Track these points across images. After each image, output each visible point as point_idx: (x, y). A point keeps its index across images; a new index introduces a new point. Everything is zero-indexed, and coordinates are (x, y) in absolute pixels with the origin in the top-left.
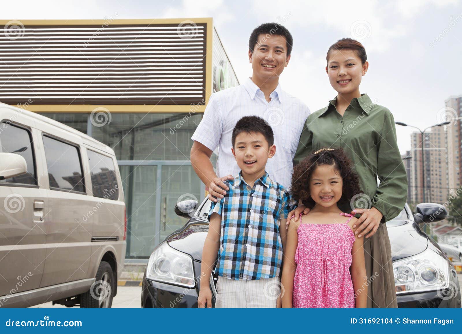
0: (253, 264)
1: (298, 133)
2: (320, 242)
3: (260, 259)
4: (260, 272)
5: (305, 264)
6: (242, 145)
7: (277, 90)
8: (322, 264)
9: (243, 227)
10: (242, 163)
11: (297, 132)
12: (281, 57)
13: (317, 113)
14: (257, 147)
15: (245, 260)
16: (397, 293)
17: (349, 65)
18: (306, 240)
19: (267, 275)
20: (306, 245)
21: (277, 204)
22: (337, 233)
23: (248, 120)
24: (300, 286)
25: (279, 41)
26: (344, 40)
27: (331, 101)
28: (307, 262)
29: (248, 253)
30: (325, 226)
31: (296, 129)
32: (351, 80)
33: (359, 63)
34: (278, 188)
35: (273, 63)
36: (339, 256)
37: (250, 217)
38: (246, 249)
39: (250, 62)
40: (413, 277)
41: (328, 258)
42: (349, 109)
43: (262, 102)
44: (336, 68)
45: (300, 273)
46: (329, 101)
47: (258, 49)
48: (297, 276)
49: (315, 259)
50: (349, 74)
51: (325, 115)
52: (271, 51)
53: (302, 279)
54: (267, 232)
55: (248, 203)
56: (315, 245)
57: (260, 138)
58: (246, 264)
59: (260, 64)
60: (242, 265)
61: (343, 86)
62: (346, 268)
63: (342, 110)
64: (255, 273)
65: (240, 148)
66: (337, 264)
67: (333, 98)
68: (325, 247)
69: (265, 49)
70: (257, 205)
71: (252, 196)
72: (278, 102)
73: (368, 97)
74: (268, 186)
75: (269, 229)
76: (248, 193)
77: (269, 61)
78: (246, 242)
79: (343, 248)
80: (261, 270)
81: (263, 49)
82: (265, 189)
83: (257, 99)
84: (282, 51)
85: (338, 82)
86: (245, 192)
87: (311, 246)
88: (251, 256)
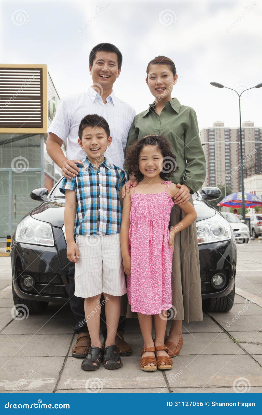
0: (105, 224)
1: (127, 129)
2: (148, 208)
3: (110, 220)
4: (110, 229)
5: (137, 223)
6: (88, 137)
7: (111, 95)
8: (150, 223)
9: (95, 197)
10: (89, 150)
11: (126, 127)
12: (114, 69)
13: (141, 114)
14: (99, 138)
15: (99, 221)
16: (199, 244)
17: (164, 76)
18: (137, 206)
19: (115, 231)
20: (138, 210)
21: (117, 179)
22: (160, 200)
23: (92, 117)
24: (133, 239)
25: (112, 57)
26: (160, 57)
27: (151, 104)
28: (138, 222)
29: (101, 216)
30: (152, 196)
31: (125, 125)
32: (165, 88)
33: (171, 74)
34: (116, 168)
35: (108, 74)
36: (161, 217)
37: (99, 189)
38: (100, 213)
39: (91, 74)
40: (208, 232)
41: (154, 219)
42: (164, 110)
43: (101, 104)
44: (154, 78)
45: (133, 229)
46: (149, 105)
47: (96, 63)
48: (131, 231)
49: (144, 220)
50: (164, 83)
51: (147, 116)
52: (106, 65)
53: (134, 234)
54: (112, 200)
55: (96, 180)
56: (144, 210)
57: (101, 131)
58: (100, 224)
59: (98, 74)
60: (98, 225)
61: (160, 92)
62: (166, 224)
63: (159, 111)
64: (107, 230)
65: (87, 138)
66: (160, 223)
67: (152, 102)
68: (151, 211)
69: (101, 63)
70: (104, 181)
71: (99, 175)
72: (112, 105)
73: (178, 101)
74: (109, 168)
75: (113, 198)
76: (95, 173)
77: (105, 72)
78: (98, 208)
79: (164, 211)
80: (111, 227)
81: (100, 63)
82: (107, 170)
83: (96, 102)
84: (114, 64)
85: (156, 89)
86: (92, 173)
87: (141, 211)
88: (103, 217)
